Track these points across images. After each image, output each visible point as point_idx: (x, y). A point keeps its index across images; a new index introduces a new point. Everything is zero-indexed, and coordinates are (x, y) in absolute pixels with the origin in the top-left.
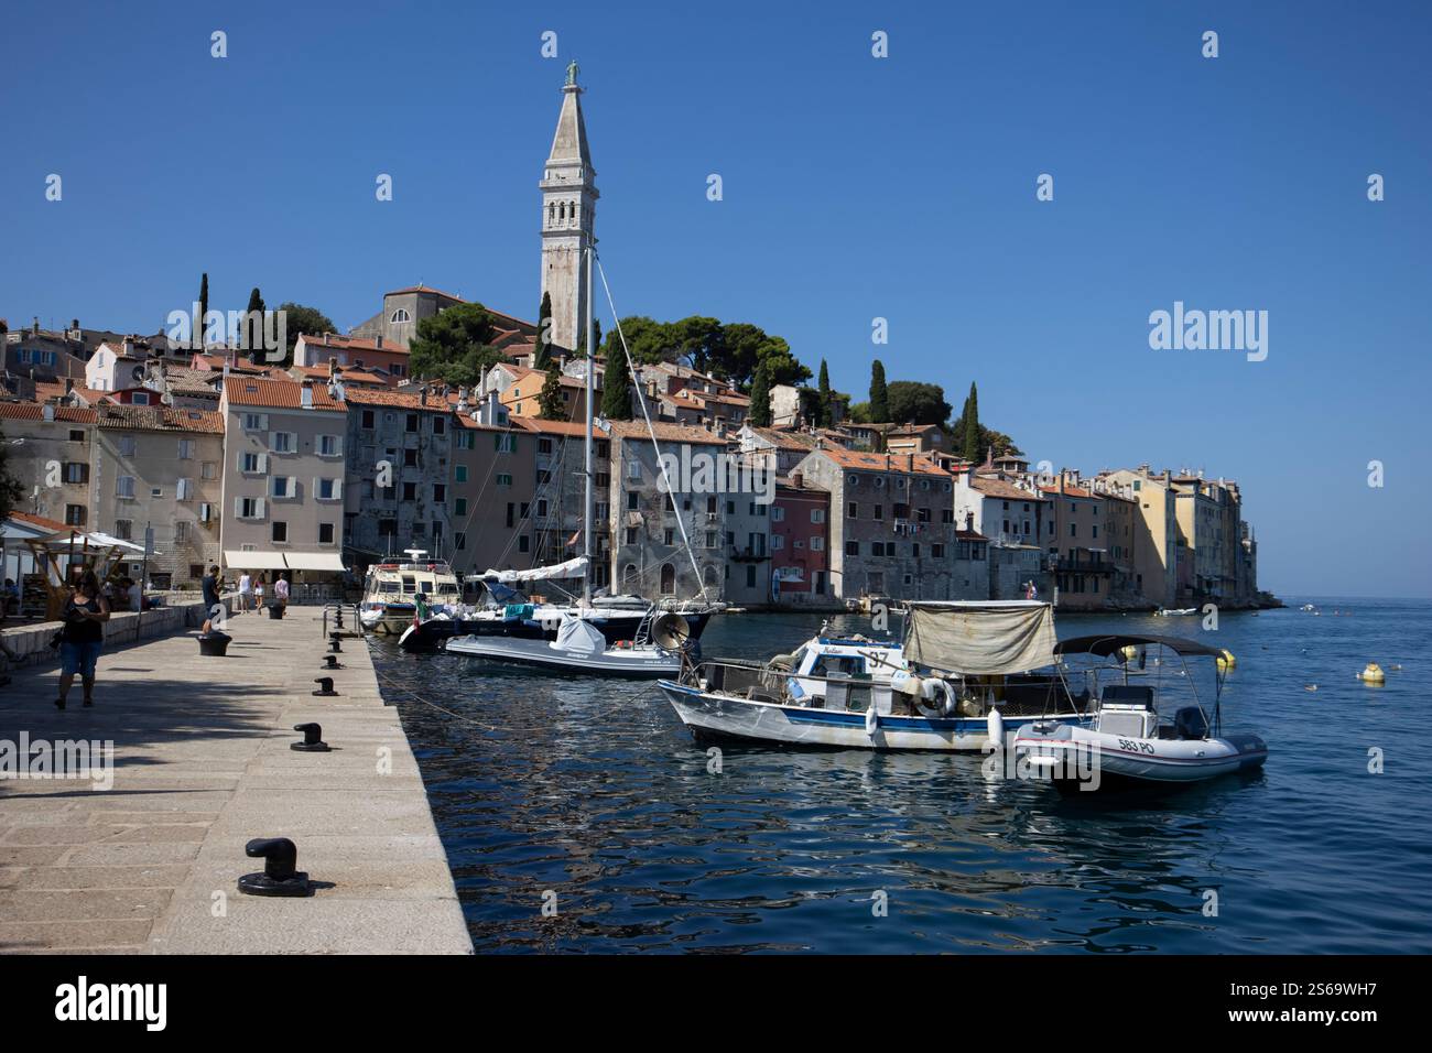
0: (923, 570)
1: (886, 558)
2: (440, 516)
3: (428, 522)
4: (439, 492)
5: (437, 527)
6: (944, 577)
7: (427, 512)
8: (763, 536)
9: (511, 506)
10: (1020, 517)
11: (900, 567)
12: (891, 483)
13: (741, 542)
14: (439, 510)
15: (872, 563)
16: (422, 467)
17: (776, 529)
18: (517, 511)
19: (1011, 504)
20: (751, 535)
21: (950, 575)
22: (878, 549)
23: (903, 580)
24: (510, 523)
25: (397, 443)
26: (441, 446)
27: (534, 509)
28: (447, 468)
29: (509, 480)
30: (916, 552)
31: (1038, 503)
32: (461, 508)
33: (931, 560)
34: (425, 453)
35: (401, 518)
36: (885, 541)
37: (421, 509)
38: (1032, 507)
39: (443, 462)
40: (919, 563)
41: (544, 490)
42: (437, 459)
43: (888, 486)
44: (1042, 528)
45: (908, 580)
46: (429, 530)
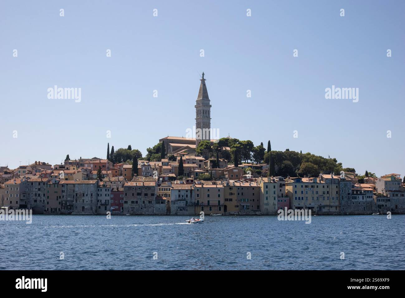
0: (146, 206)
1: (135, 204)
2: (44, 199)
3: (42, 200)
4: (44, 195)
5: (44, 201)
6: (153, 208)
7: (42, 198)
8: (108, 200)
9: (57, 197)
10: (184, 193)
11: (139, 206)
12: (137, 188)
13: (103, 202)
14: (44, 198)
15: (131, 205)
16: (41, 191)
17: (111, 199)
18: (59, 197)
19: (181, 191)
20: (106, 200)
21: (154, 207)
22: (133, 202)
23: (140, 208)
24: (57, 200)
25: (37, 187)
26: (44, 187)
27: (62, 197)
28: (45, 191)
29: (57, 192)
30: (144, 202)
31: (191, 190)
32: (48, 197)
33: (149, 204)
34: (42, 189)
35: (38, 199)
36: (135, 200)
37: (41, 198)
38: (189, 192)
39: (45, 190)
40: (145, 205)
41: (63, 193)
42: (44, 189)
43: (136, 189)
44: (192, 196)
45: (142, 208)
46: (42, 201)
